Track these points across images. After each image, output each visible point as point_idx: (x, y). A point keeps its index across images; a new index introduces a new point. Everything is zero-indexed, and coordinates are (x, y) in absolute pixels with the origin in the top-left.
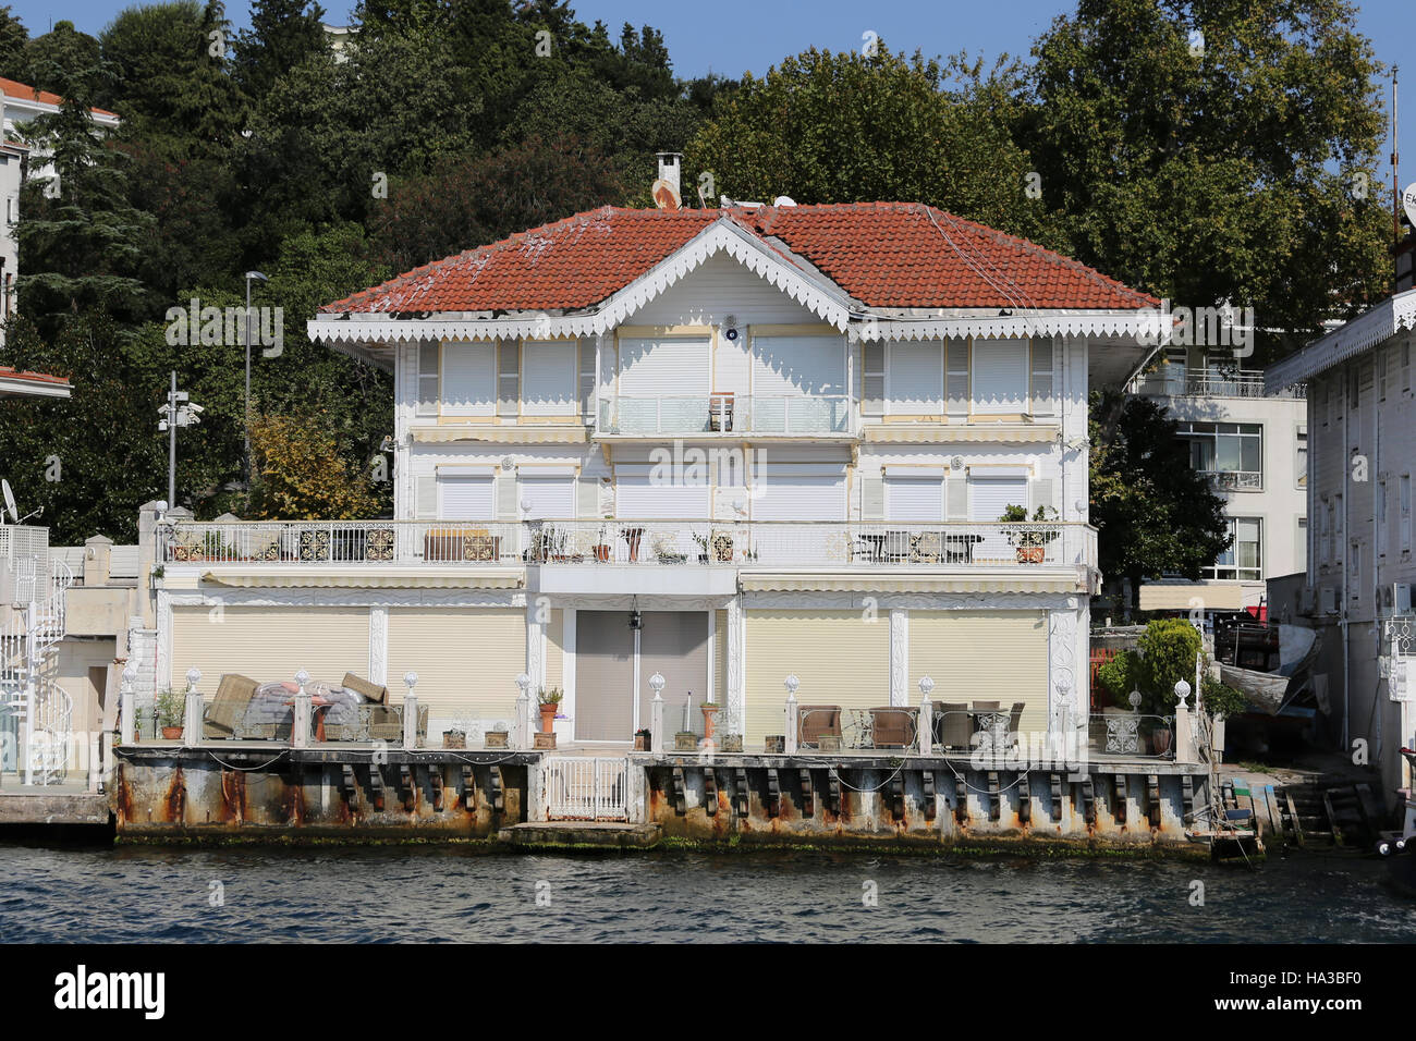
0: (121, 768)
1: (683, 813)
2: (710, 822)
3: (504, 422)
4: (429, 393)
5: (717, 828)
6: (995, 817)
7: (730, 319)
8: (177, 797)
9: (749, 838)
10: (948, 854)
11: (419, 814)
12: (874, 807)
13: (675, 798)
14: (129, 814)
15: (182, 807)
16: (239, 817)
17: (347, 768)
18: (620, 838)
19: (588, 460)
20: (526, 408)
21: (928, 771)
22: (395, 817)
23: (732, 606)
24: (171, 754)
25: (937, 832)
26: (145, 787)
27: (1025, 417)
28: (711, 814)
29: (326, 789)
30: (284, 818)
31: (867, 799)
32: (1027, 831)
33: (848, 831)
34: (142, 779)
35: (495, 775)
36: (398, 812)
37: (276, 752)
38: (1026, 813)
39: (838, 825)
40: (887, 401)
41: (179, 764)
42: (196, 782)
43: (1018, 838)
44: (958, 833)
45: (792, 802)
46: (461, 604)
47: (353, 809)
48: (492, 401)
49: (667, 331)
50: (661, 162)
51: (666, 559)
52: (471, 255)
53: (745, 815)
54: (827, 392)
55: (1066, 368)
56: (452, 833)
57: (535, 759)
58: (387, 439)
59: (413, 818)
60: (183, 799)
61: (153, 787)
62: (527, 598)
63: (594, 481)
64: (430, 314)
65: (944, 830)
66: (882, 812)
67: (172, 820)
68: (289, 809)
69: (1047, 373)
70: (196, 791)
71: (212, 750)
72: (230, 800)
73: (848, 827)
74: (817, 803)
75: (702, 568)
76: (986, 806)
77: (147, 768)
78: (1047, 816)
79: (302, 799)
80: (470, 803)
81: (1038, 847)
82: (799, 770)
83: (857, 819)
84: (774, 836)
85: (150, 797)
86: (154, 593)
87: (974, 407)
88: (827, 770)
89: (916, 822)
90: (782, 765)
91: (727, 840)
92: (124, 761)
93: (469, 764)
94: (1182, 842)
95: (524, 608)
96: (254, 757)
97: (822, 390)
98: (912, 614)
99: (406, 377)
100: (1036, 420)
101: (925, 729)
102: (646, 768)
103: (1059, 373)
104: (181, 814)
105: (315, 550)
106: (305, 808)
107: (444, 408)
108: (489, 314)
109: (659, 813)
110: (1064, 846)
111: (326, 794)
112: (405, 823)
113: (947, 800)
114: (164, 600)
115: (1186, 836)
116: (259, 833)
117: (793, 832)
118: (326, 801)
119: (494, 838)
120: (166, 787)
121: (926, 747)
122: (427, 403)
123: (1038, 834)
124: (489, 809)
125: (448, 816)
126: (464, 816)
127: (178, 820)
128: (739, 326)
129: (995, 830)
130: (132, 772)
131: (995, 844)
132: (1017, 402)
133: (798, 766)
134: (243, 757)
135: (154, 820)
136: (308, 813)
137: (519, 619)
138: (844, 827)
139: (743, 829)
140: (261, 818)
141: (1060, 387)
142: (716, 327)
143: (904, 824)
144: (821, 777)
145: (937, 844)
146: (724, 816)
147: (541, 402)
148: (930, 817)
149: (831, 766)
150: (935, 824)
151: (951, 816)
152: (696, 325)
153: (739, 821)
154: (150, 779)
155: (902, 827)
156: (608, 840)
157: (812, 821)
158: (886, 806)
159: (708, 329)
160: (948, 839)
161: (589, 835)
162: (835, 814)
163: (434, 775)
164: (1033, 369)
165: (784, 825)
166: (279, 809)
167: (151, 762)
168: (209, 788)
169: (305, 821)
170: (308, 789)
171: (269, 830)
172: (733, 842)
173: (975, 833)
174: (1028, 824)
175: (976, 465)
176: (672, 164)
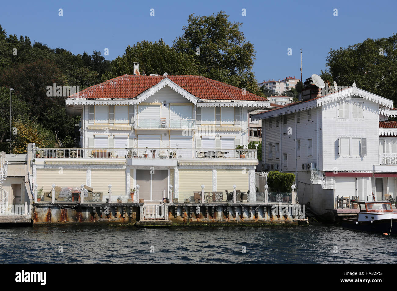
0: (34, 209)
1: (176, 217)
2: (182, 219)
3: (110, 125)
4: (92, 118)
5: (184, 221)
6: (250, 217)
7: (165, 101)
8: (49, 216)
9: (192, 223)
10: (239, 226)
11: (111, 219)
12: (221, 215)
13: (174, 214)
14: (37, 220)
15: (50, 218)
16: (65, 220)
17: (94, 208)
18: (166, 223)
19: (131, 134)
20: (116, 121)
21: (236, 207)
22: (105, 219)
23: (176, 168)
24: (48, 205)
25: (236, 221)
26: (41, 213)
27: (234, 125)
28: (182, 217)
29: (87, 213)
30: (77, 220)
31: (220, 213)
32: (257, 220)
33: (215, 221)
34: (40, 211)
35: (131, 209)
36: (106, 218)
37: (76, 204)
38: (257, 216)
39: (213, 219)
40: (202, 121)
41: (50, 207)
42: (54, 212)
43: (255, 222)
44: (241, 221)
45: (202, 214)
46: (110, 168)
47: (94, 218)
48: (108, 120)
49: (150, 104)
50: (134, 65)
51: (162, 157)
52: (99, 85)
53: (191, 217)
54: (188, 119)
55: (243, 114)
56: (119, 223)
57: (142, 205)
58: (81, 129)
59: (109, 220)
60: (51, 216)
61: (43, 213)
62: (126, 167)
63: (133, 139)
64: (96, 99)
65: (238, 220)
66: (223, 216)
67: (48, 221)
68: (78, 218)
69: (239, 115)
70: (54, 214)
71: (59, 204)
72: (63, 216)
73: (215, 220)
74: (208, 214)
75: (171, 159)
76: (248, 214)
77: (41, 209)
78: (262, 216)
79: (81, 215)
80: (124, 216)
81: (259, 223)
82: (205, 207)
83: (217, 218)
84: (198, 222)
85: (42, 216)
86: (32, 166)
87: (222, 123)
88: (212, 207)
89: (231, 218)
90: (201, 206)
91: (187, 224)
92: (35, 207)
93: (125, 206)
94: (292, 222)
95: (125, 169)
96: (70, 206)
97: (187, 118)
98: (218, 170)
99: (86, 114)
100: (236, 126)
101: (235, 197)
102: (169, 207)
103: (241, 115)
104: (50, 220)
105: (60, 155)
106: (82, 217)
107: (96, 121)
108: (110, 99)
109: (170, 217)
110: (266, 223)
111: (87, 214)
112: (107, 221)
113: (238, 213)
114: (35, 167)
115: (293, 220)
116: (70, 224)
117: (202, 221)
118: (87, 216)
119: (130, 224)
120: (46, 213)
121: (235, 201)
122: (91, 120)
123: (259, 221)
124: (128, 217)
125: (118, 219)
126: (122, 219)
127: (49, 221)
128: (167, 103)
129: (250, 220)
130: (37, 210)
131: (250, 223)
132: (232, 122)
133: (205, 206)
134: (67, 205)
135: (43, 221)
136: (83, 219)
137: (124, 172)
138: (214, 220)
139: (190, 221)
140: (71, 220)
141: (241, 118)
142: (162, 103)
143: (228, 219)
144: (210, 208)
145: (236, 223)
146: (186, 218)
147: (119, 120)
148: (235, 217)
149: (213, 206)
150: (236, 219)
151: (239, 217)
152: (157, 103)
153: (189, 219)
154: (42, 211)
155: (228, 220)
156: (164, 224)
157: (207, 219)
158: (224, 215)
159: (160, 104)
160: (239, 222)
161: (159, 223)
162: (212, 217)
163: (116, 209)
164: (235, 114)
165: (200, 220)
166: (75, 218)
167: (42, 207)
168: (57, 213)
169: (82, 221)
170: (83, 213)
171: (73, 223)
172: (188, 224)
173: (245, 221)
174: (257, 218)
175: (223, 136)
176: (137, 65)
